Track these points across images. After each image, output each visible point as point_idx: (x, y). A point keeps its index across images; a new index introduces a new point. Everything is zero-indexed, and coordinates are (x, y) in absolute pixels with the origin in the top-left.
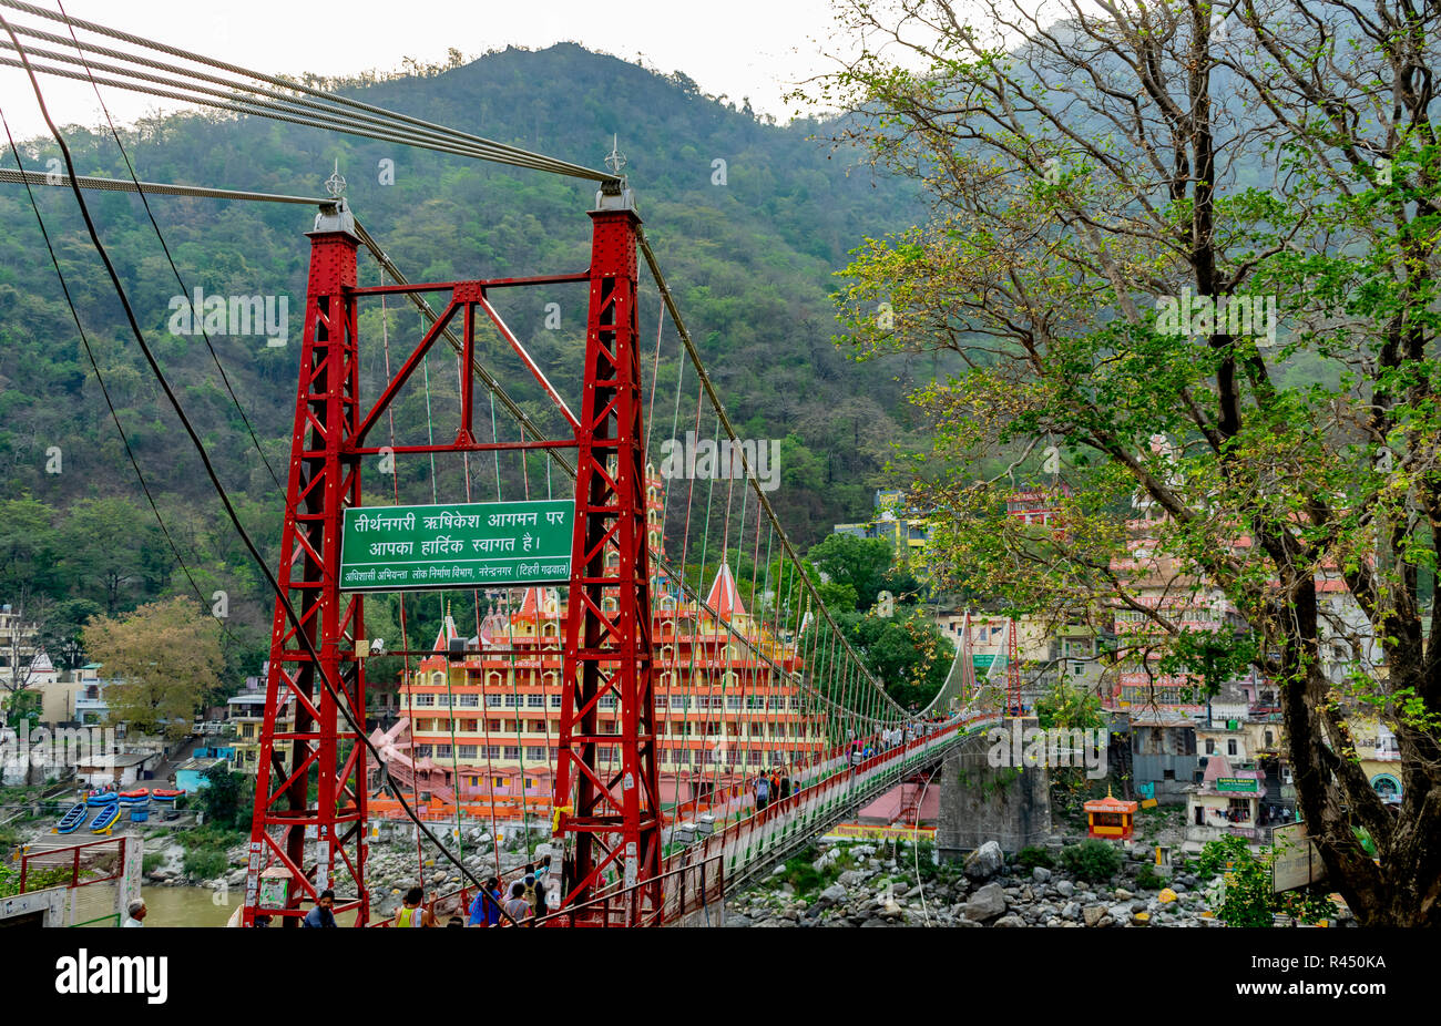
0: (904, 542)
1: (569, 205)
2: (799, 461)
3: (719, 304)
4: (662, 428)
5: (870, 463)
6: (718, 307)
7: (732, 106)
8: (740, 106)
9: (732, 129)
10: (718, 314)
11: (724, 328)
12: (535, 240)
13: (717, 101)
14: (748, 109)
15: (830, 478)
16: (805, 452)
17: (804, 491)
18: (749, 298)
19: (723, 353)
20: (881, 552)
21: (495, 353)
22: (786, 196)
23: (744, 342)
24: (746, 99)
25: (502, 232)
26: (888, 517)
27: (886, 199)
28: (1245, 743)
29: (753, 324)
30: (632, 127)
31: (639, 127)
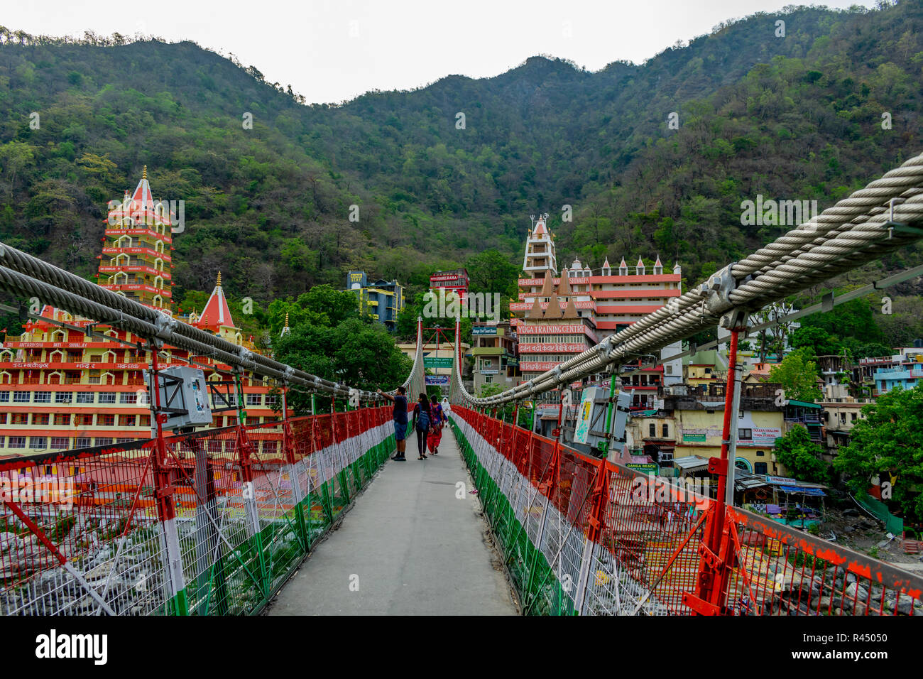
0: (365, 303)
1: (174, 111)
2: (301, 254)
3: (258, 166)
4: (214, 231)
5: (345, 259)
6: (258, 167)
7: (282, 89)
8: (286, 90)
9: (281, 100)
10: (258, 172)
11: (261, 181)
12: (148, 124)
13: (274, 86)
14: (290, 92)
15: (321, 265)
16: (305, 248)
17: (303, 273)
18: (278, 165)
19: (258, 192)
20: (349, 300)
21: (107, 182)
22: (308, 134)
23: (273, 188)
24: (289, 87)
25: (126, 118)
26: (356, 286)
27: (362, 144)
28: (633, 433)
29: (279, 179)
30: (223, 89)
31: (227, 90)
